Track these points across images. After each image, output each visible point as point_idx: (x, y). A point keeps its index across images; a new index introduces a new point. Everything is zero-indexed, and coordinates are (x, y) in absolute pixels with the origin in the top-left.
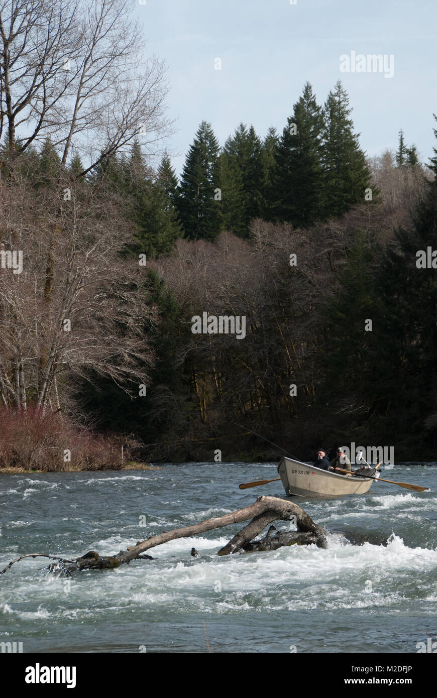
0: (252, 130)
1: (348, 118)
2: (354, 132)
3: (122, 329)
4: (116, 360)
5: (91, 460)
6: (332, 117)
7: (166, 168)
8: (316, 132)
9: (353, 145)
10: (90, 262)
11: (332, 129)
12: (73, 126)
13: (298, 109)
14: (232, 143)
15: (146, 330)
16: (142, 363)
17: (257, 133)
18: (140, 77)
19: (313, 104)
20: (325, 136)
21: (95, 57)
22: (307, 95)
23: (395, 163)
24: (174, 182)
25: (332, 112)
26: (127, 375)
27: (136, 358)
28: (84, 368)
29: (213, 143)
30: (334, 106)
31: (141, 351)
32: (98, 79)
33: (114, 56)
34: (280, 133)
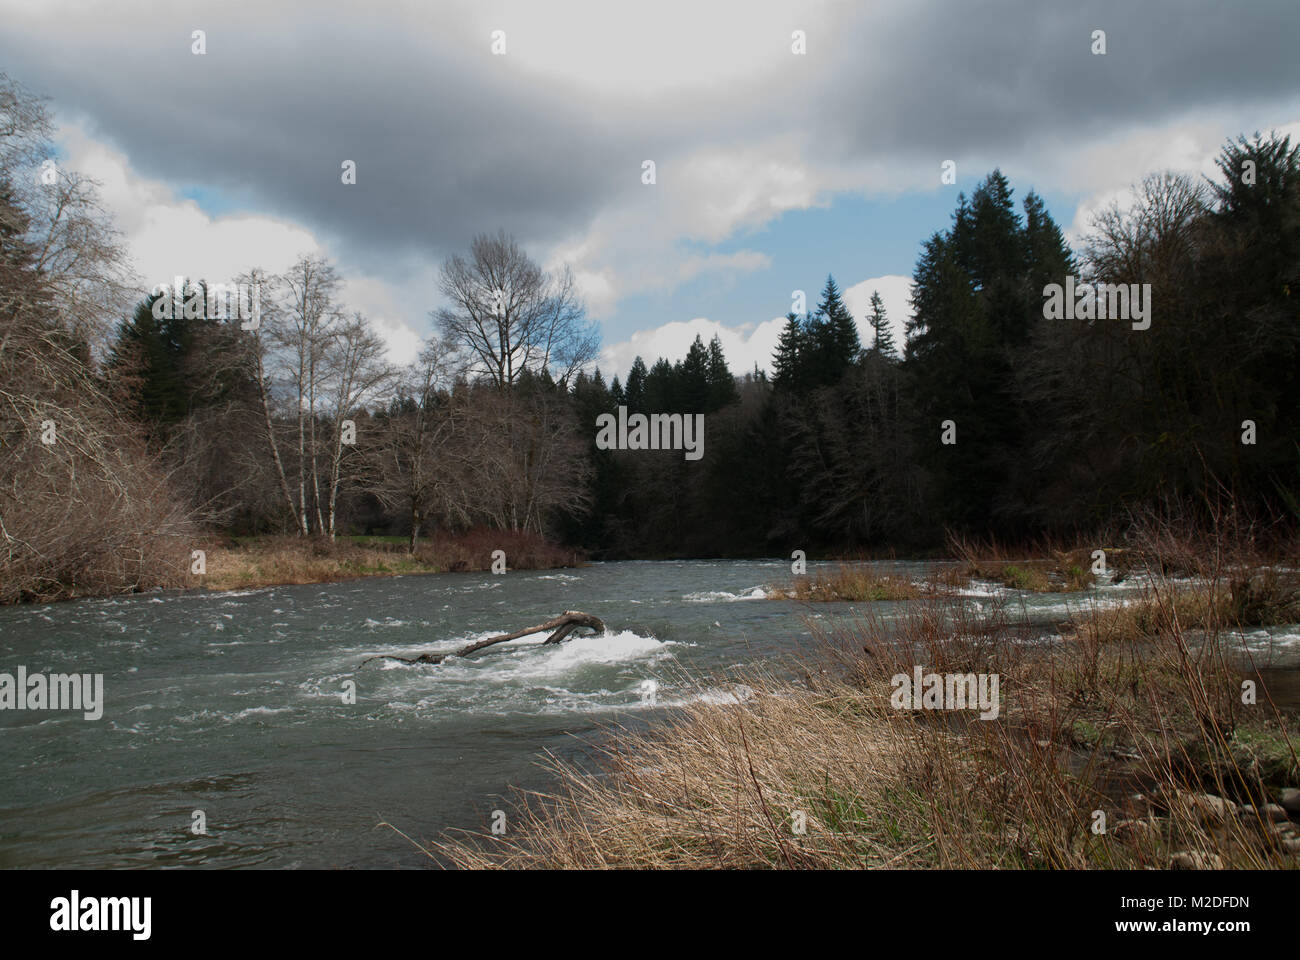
0: (667, 361)
1: (722, 353)
2: (725, 361)
3: (575, 483)
4: (572, 501)
5: (555, 562)
6: (713, 352)
7: (616, 385)
8: (704, 361)
9: (725, 369)
10: (556, 441)
11: (713, 360)
12: (546, 359)
13: (693, 348)
14: (655, 368)
15: (588, 482)
16: (586, 503)
17: (670, 362)
18: (585, 330)
19: (701, 346)
20: (709, 364)
21: (559, 319)
22: (698, 341)
23: (753, 380)
24: (621, 391)
25: (713, 350)
26: (578, 510)
27: (582, 499)
28: (553, 506)
29: (644, 368)
30: (714, 346)
31: (588, 496)
32: (560, 332)
33: (570, 318)
34: (682, 362)
